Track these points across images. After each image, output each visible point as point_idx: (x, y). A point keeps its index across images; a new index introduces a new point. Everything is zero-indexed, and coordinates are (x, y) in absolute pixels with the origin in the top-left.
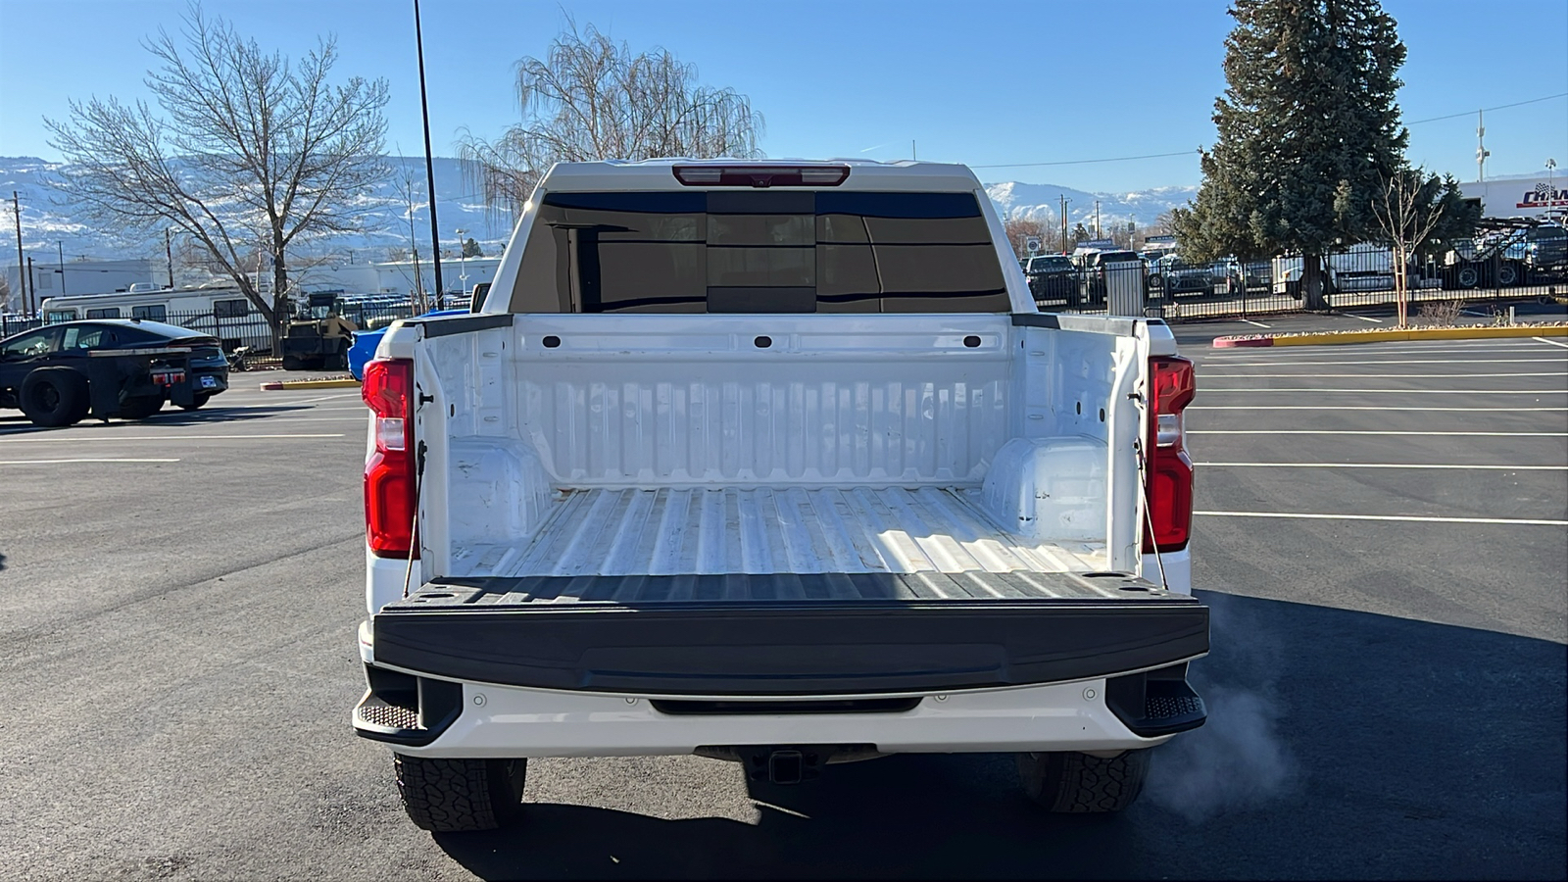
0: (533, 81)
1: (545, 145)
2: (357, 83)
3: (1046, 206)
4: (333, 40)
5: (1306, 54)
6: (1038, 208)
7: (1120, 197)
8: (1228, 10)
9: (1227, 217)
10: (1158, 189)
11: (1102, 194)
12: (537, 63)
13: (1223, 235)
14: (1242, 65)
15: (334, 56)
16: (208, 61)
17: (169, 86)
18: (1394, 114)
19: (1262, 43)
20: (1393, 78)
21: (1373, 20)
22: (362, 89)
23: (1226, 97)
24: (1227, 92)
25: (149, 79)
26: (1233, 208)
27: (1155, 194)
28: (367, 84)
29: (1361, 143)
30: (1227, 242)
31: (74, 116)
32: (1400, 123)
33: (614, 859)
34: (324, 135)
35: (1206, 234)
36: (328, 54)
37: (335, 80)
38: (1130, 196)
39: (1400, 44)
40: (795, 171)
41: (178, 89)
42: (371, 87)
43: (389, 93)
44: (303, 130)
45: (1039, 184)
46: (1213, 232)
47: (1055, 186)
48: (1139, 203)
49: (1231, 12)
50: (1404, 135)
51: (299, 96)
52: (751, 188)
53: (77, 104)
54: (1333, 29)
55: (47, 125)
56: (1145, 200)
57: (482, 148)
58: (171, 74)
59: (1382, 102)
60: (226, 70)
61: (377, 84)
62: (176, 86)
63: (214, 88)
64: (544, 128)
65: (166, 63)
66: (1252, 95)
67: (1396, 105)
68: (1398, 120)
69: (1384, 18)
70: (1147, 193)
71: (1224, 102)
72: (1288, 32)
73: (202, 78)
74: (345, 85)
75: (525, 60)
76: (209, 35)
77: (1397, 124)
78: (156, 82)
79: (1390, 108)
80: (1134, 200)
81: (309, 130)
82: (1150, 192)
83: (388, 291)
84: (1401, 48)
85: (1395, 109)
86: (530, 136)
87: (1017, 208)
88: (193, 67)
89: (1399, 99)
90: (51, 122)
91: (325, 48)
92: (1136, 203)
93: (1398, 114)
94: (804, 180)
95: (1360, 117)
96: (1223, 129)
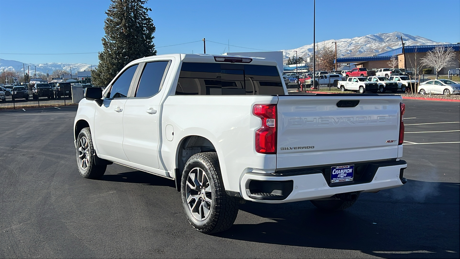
3: (12, 67)
5: (129, 27)
6: (9, 67)
7: (37, 65)
8: (105, 12)
9: (109, 73)
10: (49, 63)
11: (31, 64)
13: (108, 78)
14: (111, 28)
18: (153, 46)
19: (117, 23)
20: (152, 36)
21: (146, 19)
23: (105, 38)
24: (105, 36)
26: (111, 70)
27: (48, 65)
29: (145, 54)
30: (109, 80)
32: (155, 49)
35: (102, 78)
38: (40, 65)
39: (154, 27)
45: (9, 60)
46: (105, 77)
47: (14, 61)
48: (43, 67)
49: (106, 13)
50: (156, 52)
54: (135, 21)
56: (45, 66)
59: (150, 42)
66: (114, 38)
67: (154, 43)
68: (154, 48)
69: (150, 19)
70: (46, 64)
71: (105, 39)
72: (124, 20)
77: (154, 49)
79: (152, 44)
80: (41, 66)
82: (47, 64)
84: (154, 28)
85: (153, 44)
87: (2, 67)
89: (154, 42)
92: (42, 67)
93: (154, 46)
94: (243, 61)
95: (144, 46)
96: (105, 47)
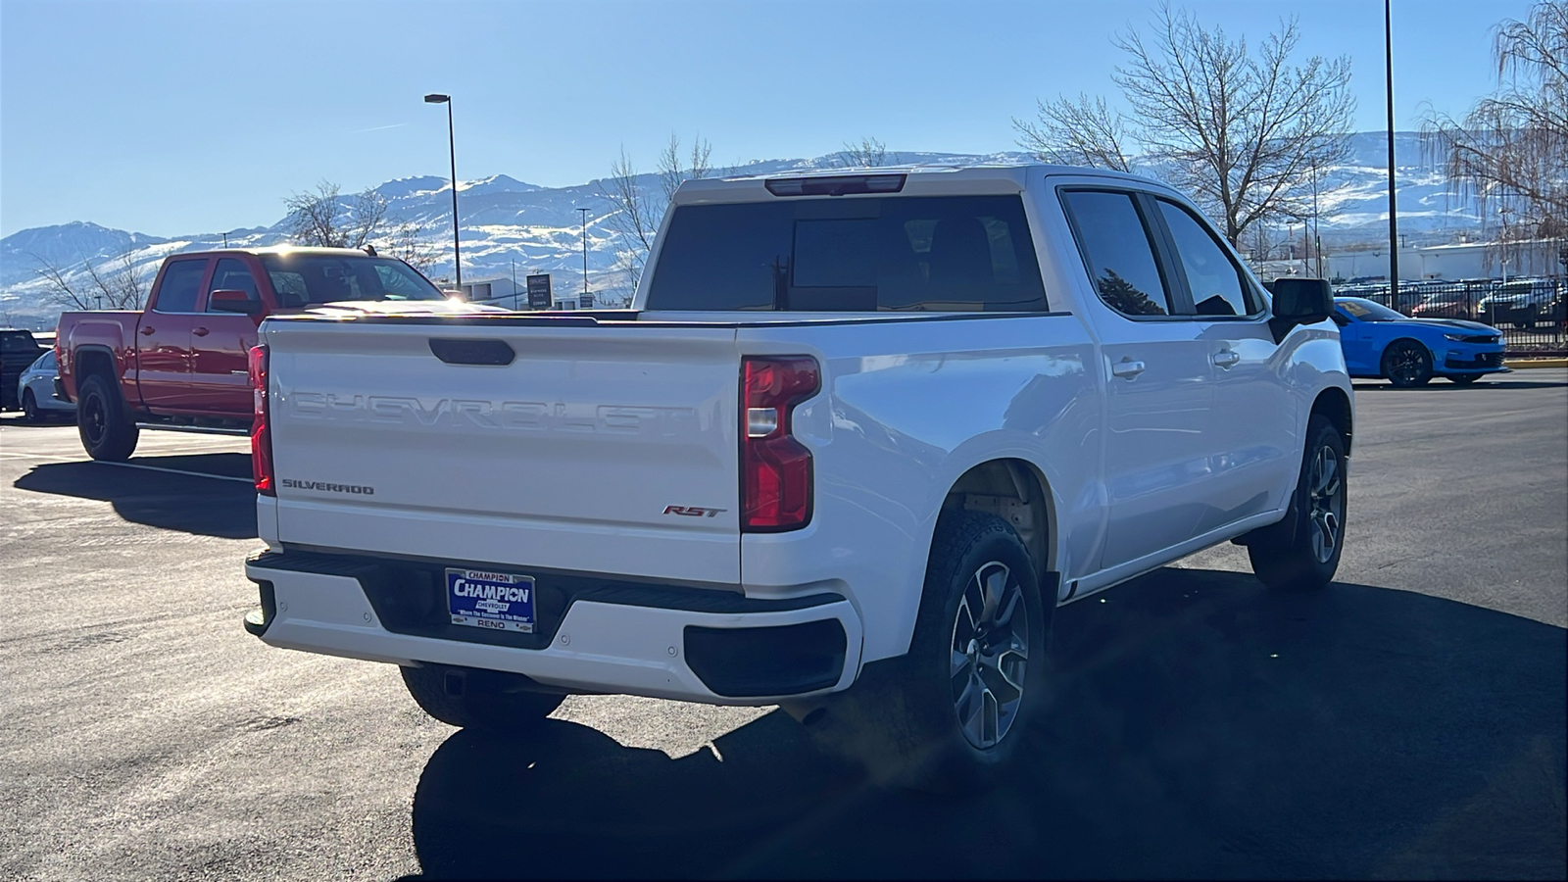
0: (1512, 46)
1: (1519, 115)
2: (1316, 63)
4: (1294, 20)
12: (1519, 25)
15: (1296, 37)
16: (1173, 52)
17: (1135, 79)
22: (1322, 68)
25: (1116, 74)
28: (1328, 64)
31: (1042, 115)
33: (531, 766)
34: (1280, 119)
36: (1289, 35)
37: (1295, 62)
40: (862, 180)
41: (1143, 82)
42: (1332, 66)
43: (1351, 71)
44: (1261, 115)
51: (1259, 81)
52: (828, 197)
53: (1045, 105)
55: (1015, 126)
57: (1444, 124)
58: (1138, 68)
60: (1189, 60)
61: (1339, 62)
62: (1142, 79)
63: (1178, 78)
64: (1518, 96)
65: (1133, 58)
73: (1168, 69)
74: (1304, 67)
75: (1503, 24)
76: (1174, 26)
78: (1122, 77)
81: (1267, 115)
83: (1432, 277)
86: (1501, 106)
88: (1161, 59)
90: (1019, 122)
91: (1286, 30)
94: (871, 187)
